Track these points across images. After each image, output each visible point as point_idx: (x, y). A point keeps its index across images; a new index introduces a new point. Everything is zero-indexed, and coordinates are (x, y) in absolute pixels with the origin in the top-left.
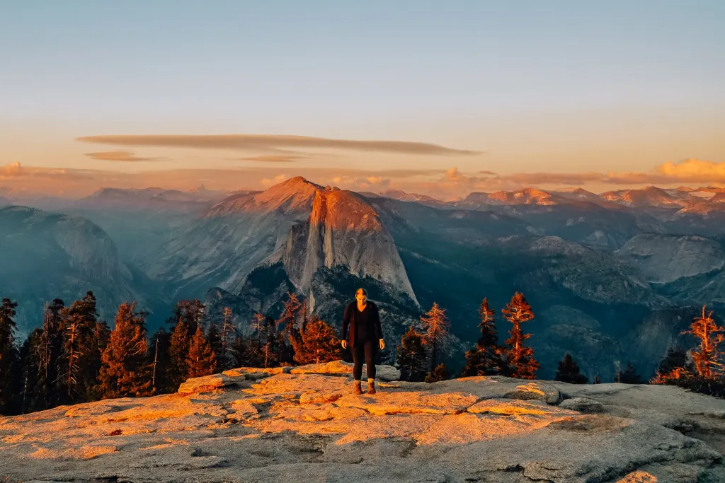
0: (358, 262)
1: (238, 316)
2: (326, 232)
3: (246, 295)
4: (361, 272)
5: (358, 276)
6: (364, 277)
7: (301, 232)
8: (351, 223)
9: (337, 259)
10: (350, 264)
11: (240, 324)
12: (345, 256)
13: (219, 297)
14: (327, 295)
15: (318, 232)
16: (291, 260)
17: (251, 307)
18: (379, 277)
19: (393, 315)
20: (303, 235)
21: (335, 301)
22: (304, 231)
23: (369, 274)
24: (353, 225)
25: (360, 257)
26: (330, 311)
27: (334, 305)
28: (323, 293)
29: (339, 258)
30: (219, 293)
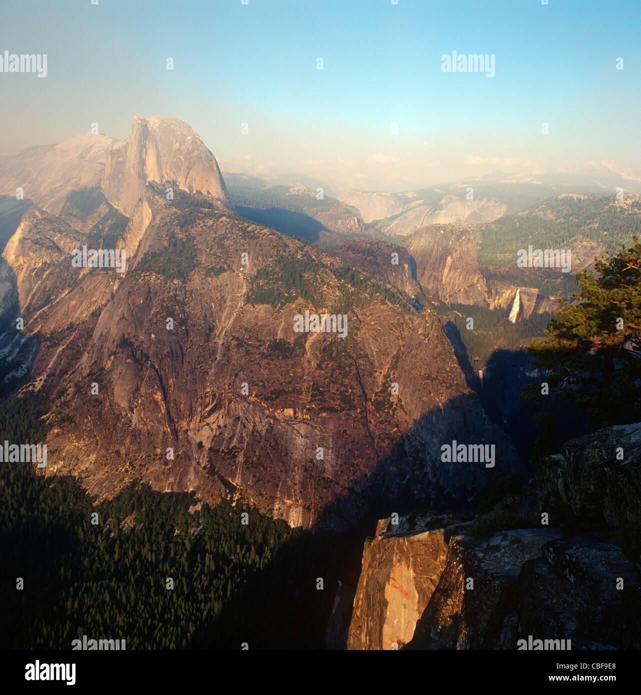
0: (187, 178)
1: (59, 235)
2: (148, 154)
3: (66, 215)
4: (190, 188)
5: (187, 190)
6: (195, 192)
7: (119, 157)
8: (176, 142)
9: (165, 175)
10: (179, 180)
11: (62, 242)
12: (174, 172)
13: (38, 216)
14: (164, 205)
15: (138, 155)
16: (110, 183)
17: (72, 227)
18: (209, 193)
19: (237, 222)
20: (121, 159)
21: (174, 210)
22: (122, 156)
23: (198, 189)
24: (177, 145)
25: (188, 173)
26: (171, 218)
27: (175, 213)
28: (160, 203)
29: (168, 175)
30: (37, 213)
